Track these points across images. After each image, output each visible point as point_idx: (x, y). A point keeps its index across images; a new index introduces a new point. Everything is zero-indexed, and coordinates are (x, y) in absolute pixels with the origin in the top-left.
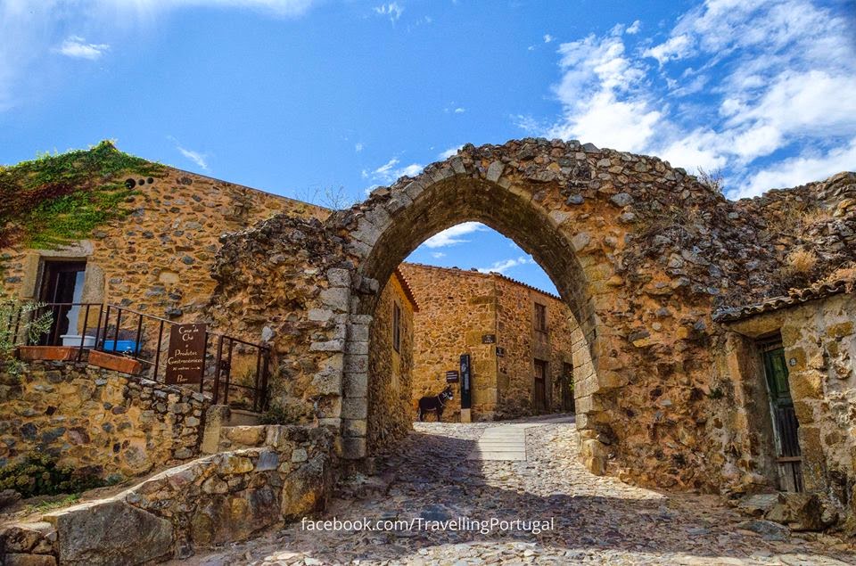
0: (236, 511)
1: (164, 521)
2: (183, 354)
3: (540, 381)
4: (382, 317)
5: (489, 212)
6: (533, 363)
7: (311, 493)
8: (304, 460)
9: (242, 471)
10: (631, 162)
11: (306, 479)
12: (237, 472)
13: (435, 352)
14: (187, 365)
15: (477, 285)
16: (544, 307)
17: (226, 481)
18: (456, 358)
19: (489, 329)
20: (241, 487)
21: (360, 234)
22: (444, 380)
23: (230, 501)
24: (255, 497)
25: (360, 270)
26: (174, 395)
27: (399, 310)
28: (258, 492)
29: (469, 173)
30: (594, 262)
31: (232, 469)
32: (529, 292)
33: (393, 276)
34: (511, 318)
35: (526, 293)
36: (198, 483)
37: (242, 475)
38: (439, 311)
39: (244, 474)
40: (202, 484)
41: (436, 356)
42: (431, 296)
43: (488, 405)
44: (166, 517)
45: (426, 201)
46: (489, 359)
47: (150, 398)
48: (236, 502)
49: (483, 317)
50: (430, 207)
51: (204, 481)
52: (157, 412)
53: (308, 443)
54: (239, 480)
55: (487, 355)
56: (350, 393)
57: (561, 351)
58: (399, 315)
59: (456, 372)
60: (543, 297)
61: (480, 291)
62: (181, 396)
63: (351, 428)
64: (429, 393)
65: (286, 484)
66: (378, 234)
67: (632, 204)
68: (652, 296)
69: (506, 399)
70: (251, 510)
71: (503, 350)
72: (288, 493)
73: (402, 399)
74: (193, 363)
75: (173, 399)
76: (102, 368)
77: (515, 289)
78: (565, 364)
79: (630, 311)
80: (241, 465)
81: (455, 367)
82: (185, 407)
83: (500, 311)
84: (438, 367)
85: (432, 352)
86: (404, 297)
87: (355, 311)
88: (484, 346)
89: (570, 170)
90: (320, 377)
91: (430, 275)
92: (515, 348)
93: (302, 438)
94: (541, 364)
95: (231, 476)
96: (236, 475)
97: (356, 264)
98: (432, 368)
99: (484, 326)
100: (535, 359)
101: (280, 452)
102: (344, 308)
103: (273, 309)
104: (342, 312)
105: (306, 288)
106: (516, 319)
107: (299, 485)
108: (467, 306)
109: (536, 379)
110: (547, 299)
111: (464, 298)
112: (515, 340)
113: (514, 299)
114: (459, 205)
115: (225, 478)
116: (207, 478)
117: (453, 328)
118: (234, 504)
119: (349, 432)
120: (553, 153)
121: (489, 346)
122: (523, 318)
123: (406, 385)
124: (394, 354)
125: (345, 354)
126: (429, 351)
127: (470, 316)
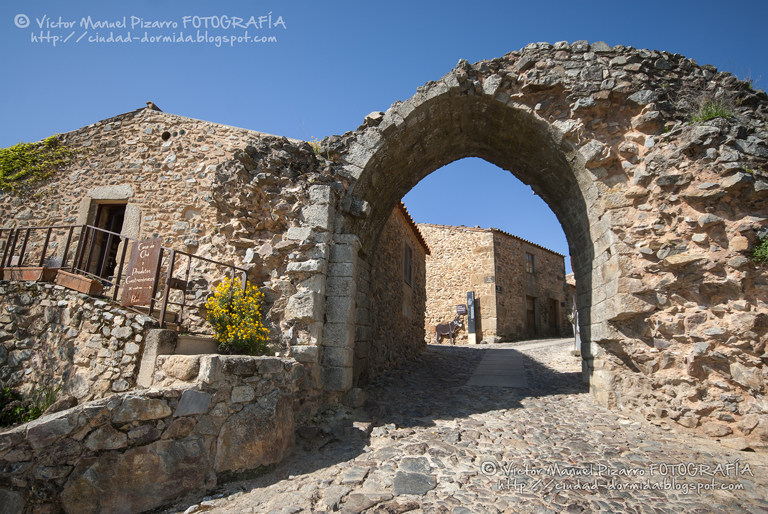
0: (139, 472)
1: (12, 494)
2: (139, 272)
3: (531, 312)
4: (391, 252)
5: (486, 143)
6: (525, 298)
7: (259, 443)
8: (249, 399)
9: (152, 417)
10: (650, 58)
11: (250, 423)
12: (143, 418)
13: (448, 290)
14: (140, 284)
15: (479, 238)
16: (533, 256)
17: (126, 432)
18: (464, 295)
19: (490, 272)
20: (149, 440)
21: (351, 157)
22: (455, 311)
23: (130, 460)
24: (170, 450)
25: (350, 192)
26: (120, 317)
27: (411, 251)
28: (177, 443)
29: (464, 89)
30: (607, 175)
31: (135, 415)
32: (521, 243)
33: (396, 211)
34: (507, 263)
35: (519, 244)
36: (80, 436)
37: (153, 423)
38: (450, 259)
39: (156, 421)
40: (86, 437)
41: (448, 293)
42: (444, 248)
43: (490, 331)
44: (16, 488)
45: (420, 125)
46: (490, 295)
47: (99, 320)
48: (138, 459)
49: (485, 262)
50: (425, 134)
51: (89, 433)
52: (103, 336)
53: (256, 379)
54: (146, 429)
55: (488, 292)
56: (332, 318)
57: (547, 290)
58: (411, 255)
59: (463, 306)
60: (532, 247)
61: (482, 243)
62: (126, 318)
63: (332, 356)
64: (444, 321)
65: (223, 430)
66: (369, 155)
67: (655, 102)
68: (693, 201)
69: (504, 326)
70: (164, 469)
71: (501, 288)
72: (224, 442)
73: (414, 325)
74: (146, 282)
75: (118, 320)
76: (66, 288)
77: (510, 241)
78: (551, 299)
79: (659, 223)
80: (150, 410)
81: (464, 301)
82: (127, 332)
83: (499, 257)
84: (450, 301)
85: (446, 290)
86: (416, 241)
87: (339, 230)
88: (486, 285)
89: (577, 71)
90: (294, 299)
91: (443, 232)
92: (511, 286)
93: (248, 372)
94: (532, 299)
95: (135, 423)
96: (143, 423)
97: (346, 185)
98: (446, 302)
99: (486, 269)
100: (527, 295)
101: (215, 390)
102: (324, 226)
103: (262, 233)
104: (323, 230)
105: (287, 206)
106: (511, 264)
107: (241, 431)
108: (472, 254)
109: (528, 310)
110: (536, 249)
111: (470, 249)
112: (511, 280)
113: (510, 249)
114: (456, 135)
115: (125, 427)
116: (95, 429)
117: (461, 272)
118: (136, 462)
119: (329, 361)
120: (557, 56)
121: (490, 285)
122: (517, 264)
123: (419, 314)
124: (406, 287)
125: (327, 276)
126: (443, 289)
127: (474, 262)
